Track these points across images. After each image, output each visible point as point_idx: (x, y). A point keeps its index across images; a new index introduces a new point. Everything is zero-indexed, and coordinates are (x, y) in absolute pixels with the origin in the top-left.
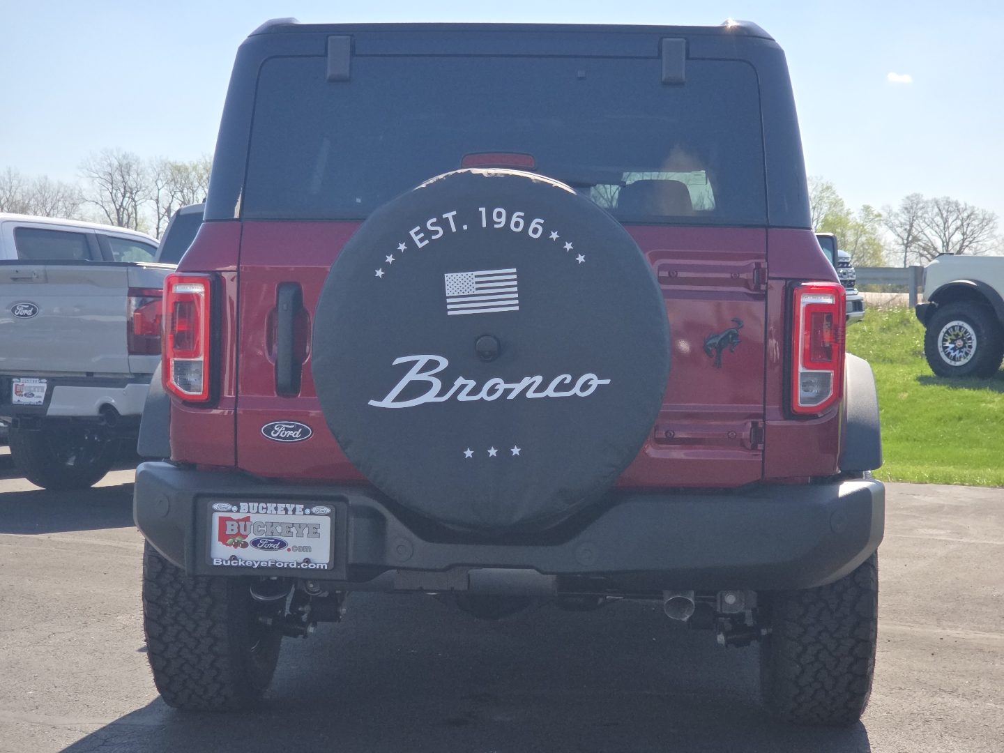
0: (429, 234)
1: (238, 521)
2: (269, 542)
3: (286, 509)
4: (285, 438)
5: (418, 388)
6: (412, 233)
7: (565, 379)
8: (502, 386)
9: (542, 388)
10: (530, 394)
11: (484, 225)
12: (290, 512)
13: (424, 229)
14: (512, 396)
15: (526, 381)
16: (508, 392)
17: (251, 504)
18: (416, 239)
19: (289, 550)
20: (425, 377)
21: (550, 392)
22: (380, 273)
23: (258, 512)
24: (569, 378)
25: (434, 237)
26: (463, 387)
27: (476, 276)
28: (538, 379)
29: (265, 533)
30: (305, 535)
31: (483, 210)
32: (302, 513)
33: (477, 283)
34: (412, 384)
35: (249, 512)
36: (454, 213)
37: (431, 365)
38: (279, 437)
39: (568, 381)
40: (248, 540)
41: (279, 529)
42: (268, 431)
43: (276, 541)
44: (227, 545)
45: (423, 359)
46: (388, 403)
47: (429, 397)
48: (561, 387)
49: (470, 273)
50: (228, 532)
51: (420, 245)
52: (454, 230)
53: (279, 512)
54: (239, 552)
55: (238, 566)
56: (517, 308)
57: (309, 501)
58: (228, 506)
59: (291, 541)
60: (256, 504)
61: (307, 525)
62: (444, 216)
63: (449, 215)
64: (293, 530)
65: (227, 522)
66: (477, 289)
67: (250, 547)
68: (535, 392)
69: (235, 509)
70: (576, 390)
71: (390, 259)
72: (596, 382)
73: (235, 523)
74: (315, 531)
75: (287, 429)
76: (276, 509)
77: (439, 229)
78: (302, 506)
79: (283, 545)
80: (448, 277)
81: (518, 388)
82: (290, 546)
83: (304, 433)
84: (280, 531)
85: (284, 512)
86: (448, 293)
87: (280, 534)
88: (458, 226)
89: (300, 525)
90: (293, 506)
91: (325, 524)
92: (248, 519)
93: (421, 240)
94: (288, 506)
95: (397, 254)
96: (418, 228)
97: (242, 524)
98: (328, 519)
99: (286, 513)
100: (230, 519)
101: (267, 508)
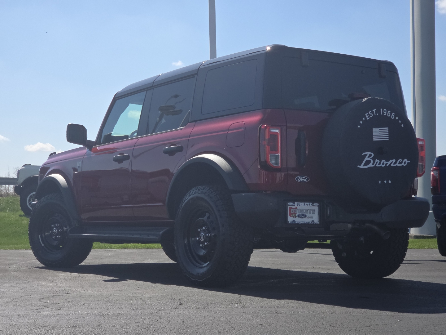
0: (370, 115)
1: (294, 209)
2: (302, 216)
3: (307, 204)
4: (302, 181)
5: (368, 162)
6: (366, 115)
7: (400, 161)
8: (385, 163)
9: (395, 163)
10: (392, 165)
11: (382, 114)
12: (308, 205)
13: (369, 114)
14: (387, 166)
15: (391, 161)
16: (386, 164)
17: (298, 203)
18: (367, 117)
19: (307, 218)
20: (369, 159)
21: (397, 164)
22: (359, 127)
23: (300, 206)
24: (401, 160)
25: (371, 117)
26: (377, 162)
27: (380, 129)
28: (394, 160)
29: (301, 212)
30: (311, 213)
31: (381, 109)
32: (311, 205)
33: (380, 131)
34: (367, 161)
35: (297, 206)
36: (375, 110)
37: (370, 155)
38: (300, 181)
39: (401, 161)
40: (296, 215)
41: (305, 211)
42: (297, 179)
43: (304, 215)
44: (291, 217)
45: (369, 153)
46: (362, 167)
47: (370, 165)
48: (400, 163)
49: (378, 128)
50: (291, 212)
51: (368, 119)
52: (375, 115)
53: (305, 205)
54: (294, 219)
55: (295, 224)
56: (388, 139)
57: (313, 202)
58: (292, 204)
59: (308, 215)
60: (299, 203)
61: (312, 210)
62: (373, 110)
63: (374, 110)
64: (308, 211)
65: (291, 209)
66: (380, 133)
67: (297, 217)
68: (394, 164)
69: (294, 204)
70: (403, 164)
71: (361, 122)
72: (407, 162)
73: (293, 209)
74: (314, 211)
75: (303, 178)
76: (304, 204)
77: (372, 114)
78: (311, 203)
79: (306, 216)
80: (374, 129)
81: (389, 163)
82: (307, 217)
83: (307, 180)
84: (305, 212)
85: (307, 205)
86: (374, 134)
87: (305, 213)
88: (376, 114)
89: (310, 209)
90: (309, 203)
91: (317, 209)
92: (296, 208)
93: (368, 117)
94: (308, 203)
95: (363, 121)
96: (367, 114)
97: (295, 209)
98: (317, 207)
99: (307, 206)
100: (292, 208)
101: (302, 204)
